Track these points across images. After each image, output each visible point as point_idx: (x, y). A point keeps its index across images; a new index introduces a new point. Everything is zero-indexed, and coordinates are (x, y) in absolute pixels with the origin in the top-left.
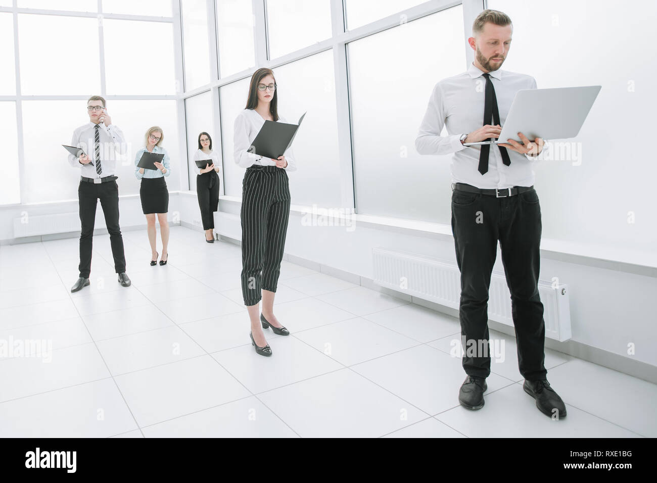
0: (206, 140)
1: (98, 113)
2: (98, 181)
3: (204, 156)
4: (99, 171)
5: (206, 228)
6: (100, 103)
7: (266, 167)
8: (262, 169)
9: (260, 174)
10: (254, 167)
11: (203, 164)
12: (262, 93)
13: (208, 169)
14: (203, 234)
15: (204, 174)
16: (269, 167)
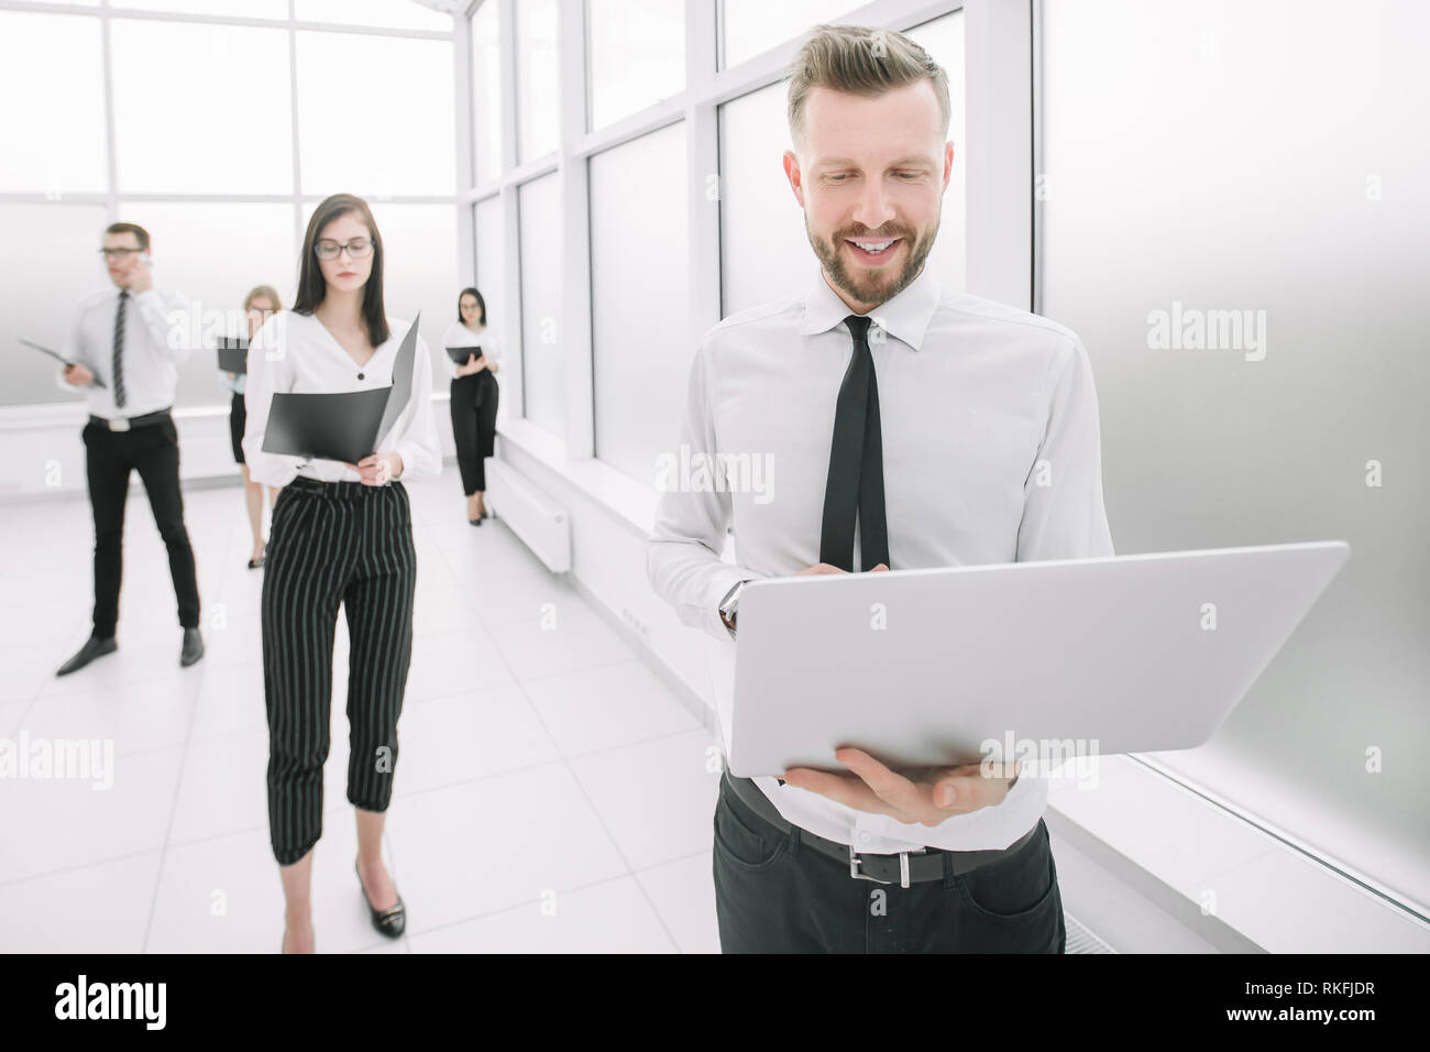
0: (473, 306)
1: (124, 262)
2: (120, 425)
3: (467, 339)
4: (120, 400)
5: (469, 491)
6: (129, 240)
7: (332, 485)
8: (320, 491)
9: (313, 506)
10: (301, 482)
11: (462, 356)
12: (331, 266)
13: (473, 367)
14: (462, 504)
15: (465, 378)
16: (343, 484)
